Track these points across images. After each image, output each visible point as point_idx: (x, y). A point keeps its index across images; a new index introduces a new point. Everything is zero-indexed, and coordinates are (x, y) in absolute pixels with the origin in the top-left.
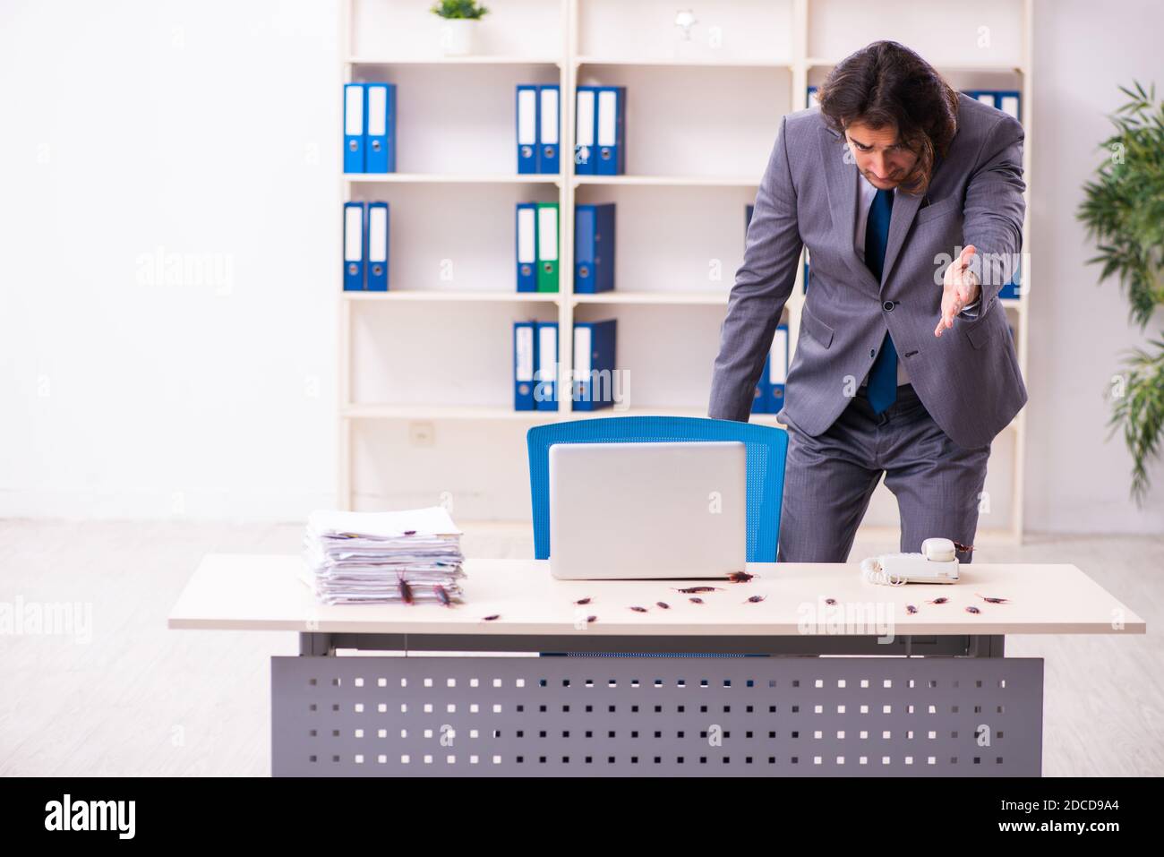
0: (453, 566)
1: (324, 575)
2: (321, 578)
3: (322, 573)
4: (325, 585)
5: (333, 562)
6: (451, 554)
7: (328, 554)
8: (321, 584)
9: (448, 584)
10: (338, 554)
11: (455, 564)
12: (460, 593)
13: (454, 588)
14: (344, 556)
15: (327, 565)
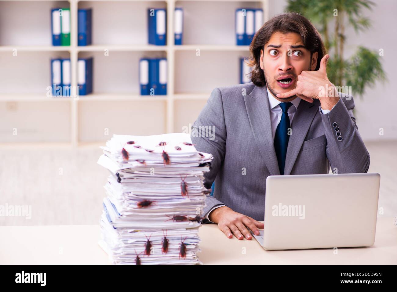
0: (194, 245)
1: (119, 251)
2: (115, 254)
3: (116, 250)
4: (119, 258)
5: (123, 245)
6: (193, 238)
7: (121, 240)
8: (117, 257)
9: (191, 255)
10: (127, 240)
11: (195, 244)
12: (198, 260)
13: (194, 258)
14: (130, 241)
15: (120, 246)
